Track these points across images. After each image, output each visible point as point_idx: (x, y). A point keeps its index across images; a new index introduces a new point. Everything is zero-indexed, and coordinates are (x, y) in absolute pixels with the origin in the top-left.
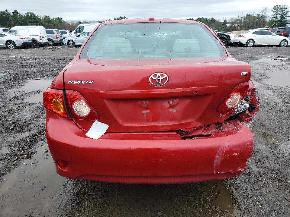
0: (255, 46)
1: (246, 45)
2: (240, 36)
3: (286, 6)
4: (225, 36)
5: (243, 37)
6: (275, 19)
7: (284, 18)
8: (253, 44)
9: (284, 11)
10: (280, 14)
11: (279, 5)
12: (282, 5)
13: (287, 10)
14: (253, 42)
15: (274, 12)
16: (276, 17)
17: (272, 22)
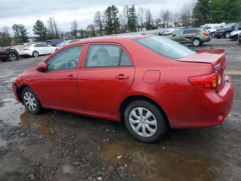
0: (39, 56)
1: (33, 56)
2: (25, 49)
3: (23, 25)
4: (13, 51)
5: (28, 50)
6: (17, 36)
7: (25, 34)
8: (37, 54)
9: (23, 29)
10: (20, 32)
11: (17, 24)
12: (19, 25)
13: (25, 28)
14: (37, 53)
15: (14, 30)
16: (18, 34)
17: (15, 38)
